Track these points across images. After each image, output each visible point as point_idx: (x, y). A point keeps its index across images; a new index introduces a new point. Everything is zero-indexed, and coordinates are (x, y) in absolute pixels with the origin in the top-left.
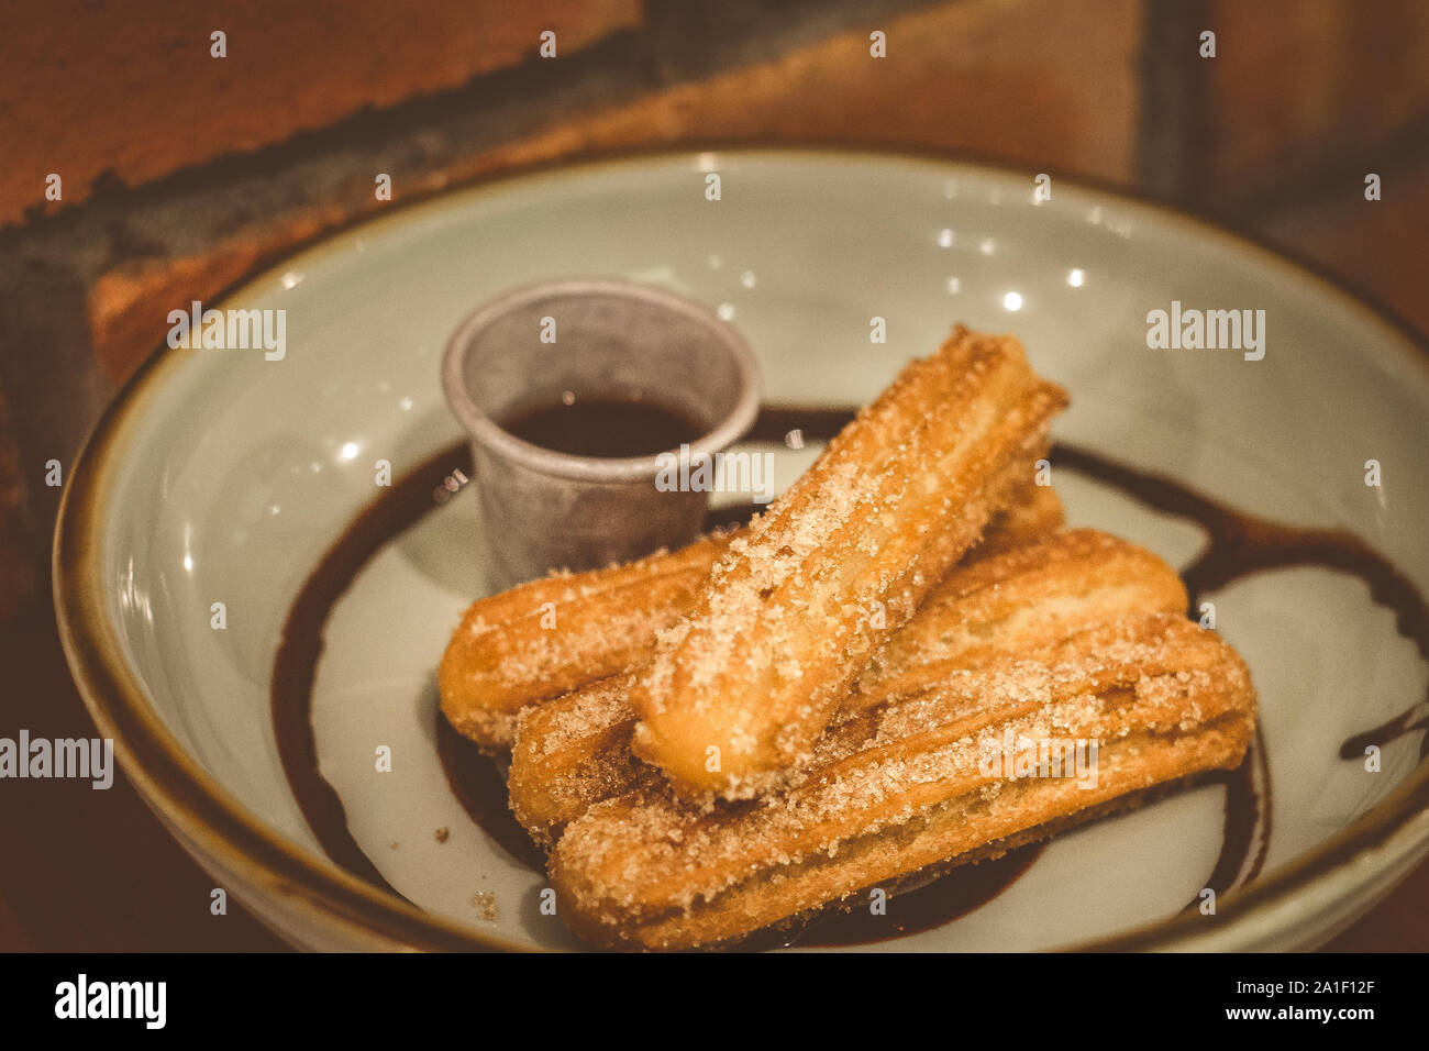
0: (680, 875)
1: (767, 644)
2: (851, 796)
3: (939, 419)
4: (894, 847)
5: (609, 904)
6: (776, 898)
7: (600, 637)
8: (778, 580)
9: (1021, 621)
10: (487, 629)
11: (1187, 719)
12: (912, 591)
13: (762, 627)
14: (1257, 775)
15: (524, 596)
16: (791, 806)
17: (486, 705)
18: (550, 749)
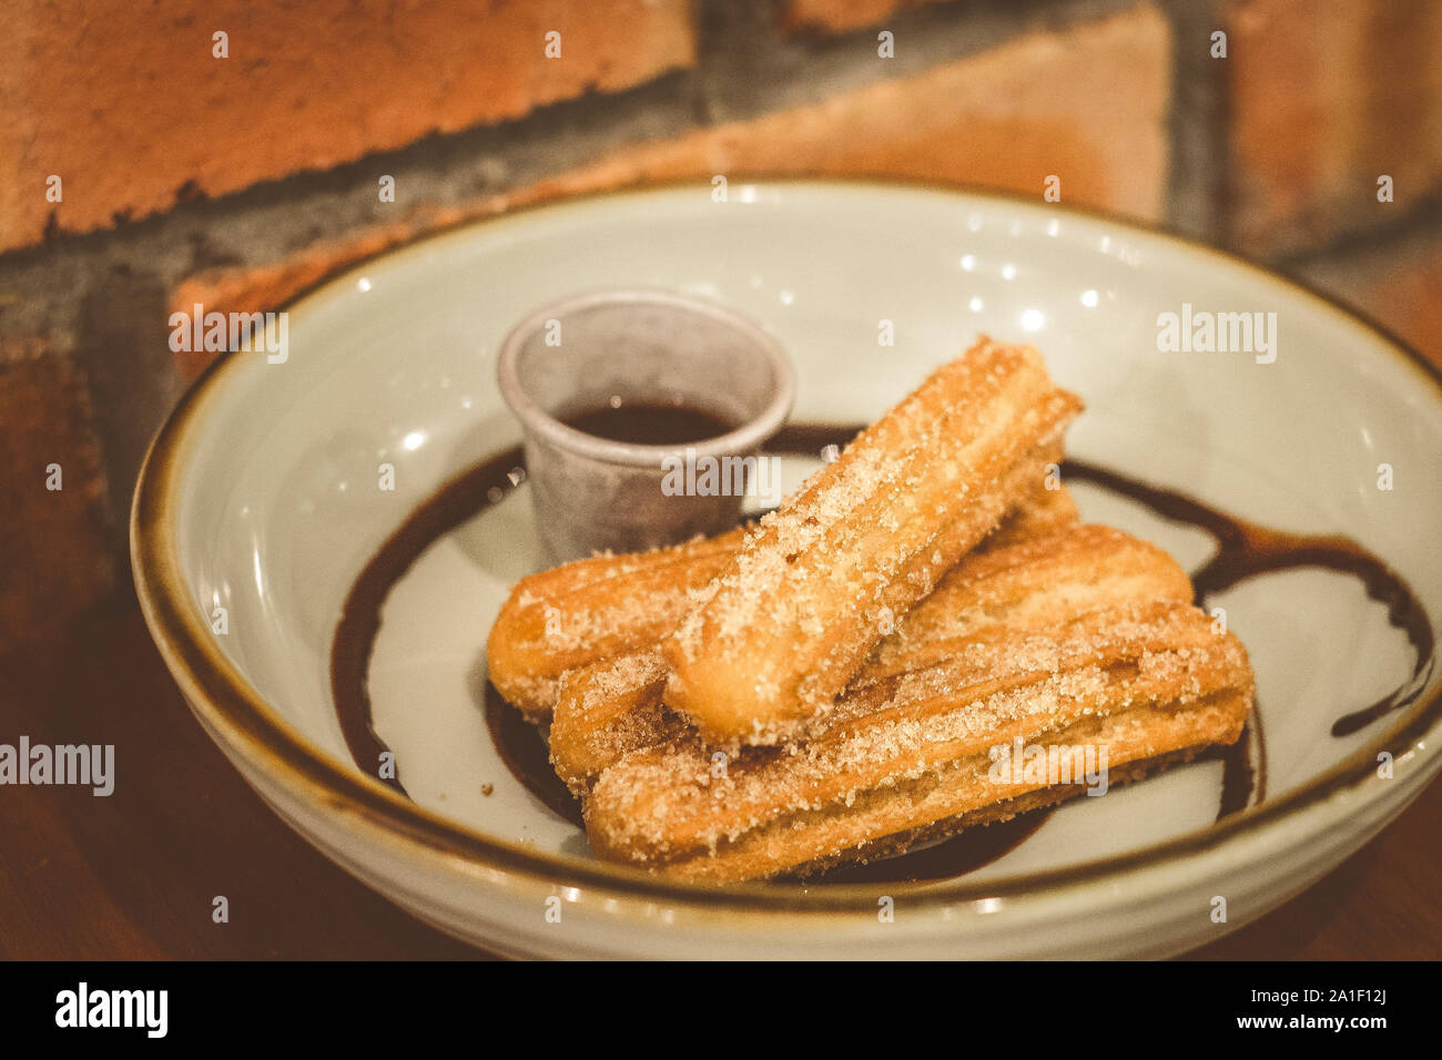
0: (706, 815)
1: (791, 601)
2: (869, 750)
3: (959, 413)
4: (909, 802)
5: (639, 841)
6: (796, 843)
7: (639, 611)
8: (803, 546)
9: (1034, 604)
10: (534, 601)
11: (1187, 693)
12: (931, 569)
13: (786, 586)
14: (1254, 753)
15: (569, 574)
16: (812, 757)
17: (531, 672)
18: (589, 703)
